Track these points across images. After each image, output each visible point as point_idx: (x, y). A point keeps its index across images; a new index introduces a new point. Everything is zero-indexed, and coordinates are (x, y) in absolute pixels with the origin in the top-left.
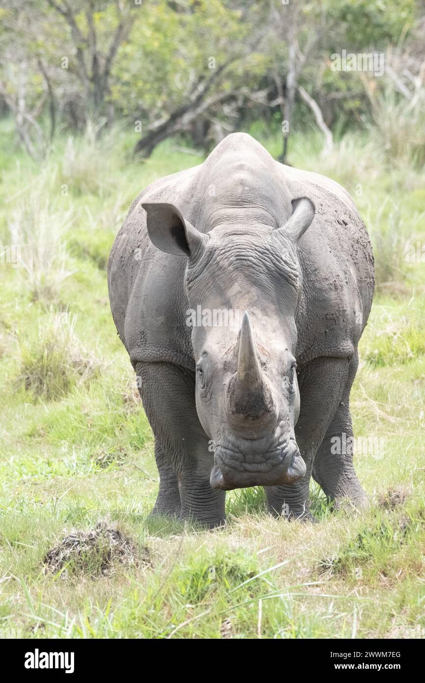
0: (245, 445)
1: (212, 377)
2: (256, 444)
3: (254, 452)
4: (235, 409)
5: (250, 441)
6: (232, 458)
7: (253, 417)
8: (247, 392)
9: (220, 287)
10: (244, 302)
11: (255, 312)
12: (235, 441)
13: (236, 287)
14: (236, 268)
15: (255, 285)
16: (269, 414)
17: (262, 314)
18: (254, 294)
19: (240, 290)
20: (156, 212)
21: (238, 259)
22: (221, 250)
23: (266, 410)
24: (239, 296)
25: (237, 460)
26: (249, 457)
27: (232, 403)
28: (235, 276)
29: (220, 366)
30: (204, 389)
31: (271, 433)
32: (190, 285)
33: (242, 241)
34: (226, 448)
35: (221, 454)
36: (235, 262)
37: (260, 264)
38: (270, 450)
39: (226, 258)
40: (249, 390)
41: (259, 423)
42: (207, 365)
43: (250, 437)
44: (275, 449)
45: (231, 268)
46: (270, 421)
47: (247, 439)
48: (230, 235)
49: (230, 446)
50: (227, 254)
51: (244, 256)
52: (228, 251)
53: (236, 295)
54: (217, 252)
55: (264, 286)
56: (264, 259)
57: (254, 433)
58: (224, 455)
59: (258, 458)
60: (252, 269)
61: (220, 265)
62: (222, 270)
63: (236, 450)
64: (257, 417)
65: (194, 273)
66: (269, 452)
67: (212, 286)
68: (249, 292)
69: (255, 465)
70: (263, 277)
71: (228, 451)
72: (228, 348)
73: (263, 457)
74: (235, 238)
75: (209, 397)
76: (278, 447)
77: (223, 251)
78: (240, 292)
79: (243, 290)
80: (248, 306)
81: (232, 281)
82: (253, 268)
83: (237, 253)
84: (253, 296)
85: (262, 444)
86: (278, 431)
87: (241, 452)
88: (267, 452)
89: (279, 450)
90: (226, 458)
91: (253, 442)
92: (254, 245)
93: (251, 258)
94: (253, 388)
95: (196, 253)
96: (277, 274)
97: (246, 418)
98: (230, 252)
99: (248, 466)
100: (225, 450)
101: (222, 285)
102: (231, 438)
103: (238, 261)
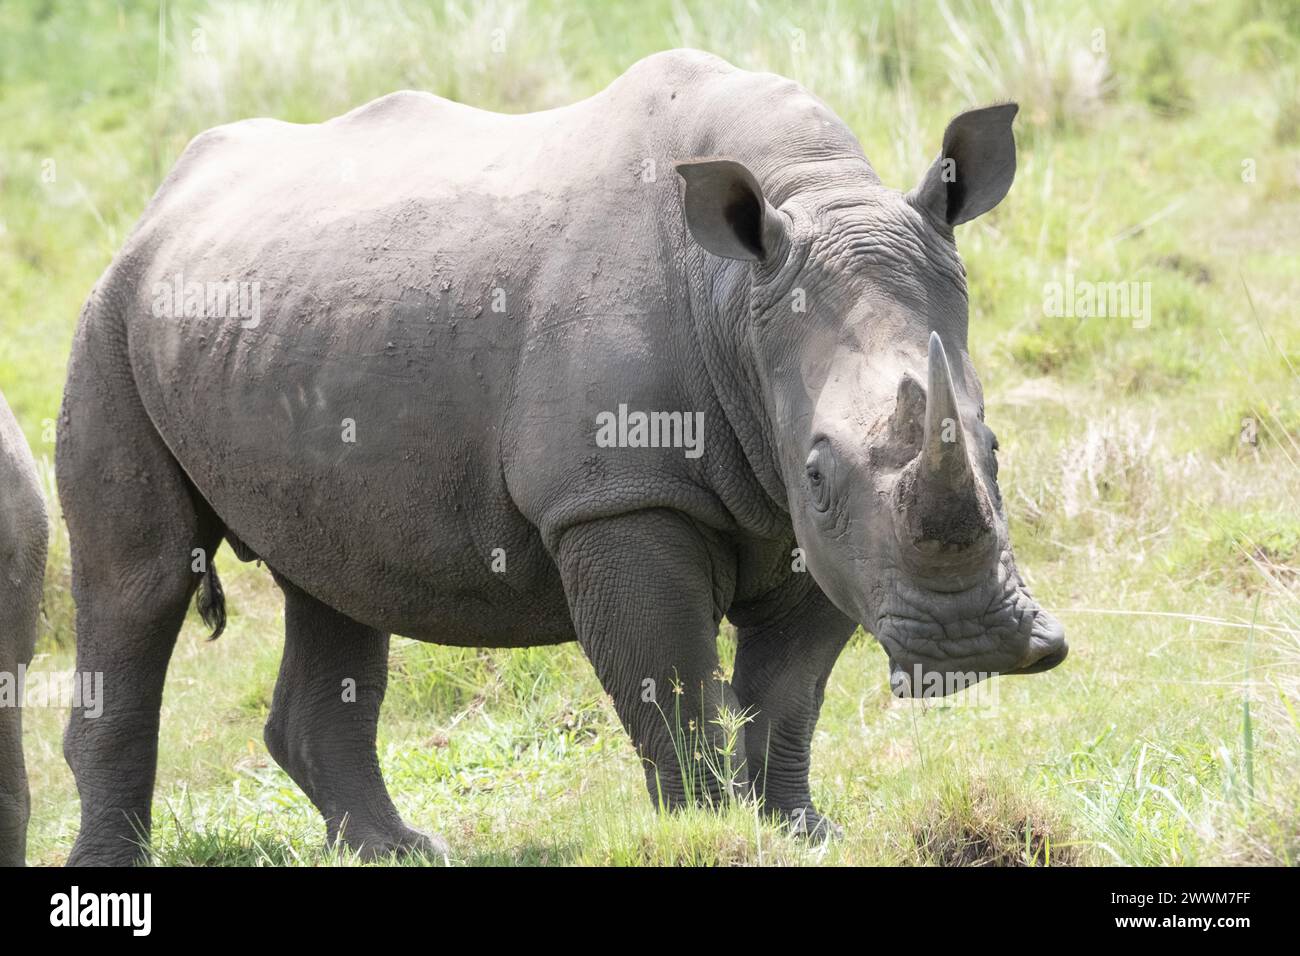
0: (942, 605)
1: (847, 483)
2: (964, 600)
3: (962, 616)
4: (920, 533)
5: (950, 596)
6: (919, 634)
7: (959, 544)
8: (947, 495)
9: (830, 310)
10: (883, 333)
11: (908, 351)
12: (922, 600)
13: (862, 308)
14: (857, 271)
15: (898, 299)
16: (987, 536)
17: (921, 353)
18: (899, 315)
19: (871, 310)
20: (705, 180)
21: (857, 253)
22: (822, 241)
23: (982, 528)
24: (870, 323)
25: (930, 637)
26: (953, 627)
27: (915, 522)
28: (857, 285)
29: (862, 459)
30: (829, 512)
31: (987, 575)
32: (764, 317)
33: (858, 218)
34: (901, 617)
35: (894, 632)
36: (852, 259)
37: (903, 257)
38: (991, 609)
39: (834, 254)
40: (950, 490)
41: (969, 555)
42: (832, 462)
43: (949, 587)
44: (1001, 606)
45: (846, 271)
46: (988, 552)
47: (945, 593)
48: (829, 210)
49: (912, 611)
50: (835, 246)
51: (867, 245)
52: (836, 241)
53: (864, 320)
54: (815, 245)
55: (917, 300)
56: (908, 245)
57: (958, 578)
58: (902, 632)
59: (972, 627)
60: (887, 269)
61: (825, 268)
62: (829, 277)
63: (926, 617)
64: (967, 544)
65: (774, 292)
66: (990, 613)
67: (813, 312)
68: (888, 313)
69: (967, 643)
70: (911, 281)
71: (909, 623)
72: (870, 424)
73: (980, 624)
74: (839, 213)
75: (840, 524)
76: (1008, 601)
77: (826, 243)
78: (871, 315)
79: (877, 311)
80: (891, 340)
81: (853, 296)
82: (890, 266)
83: (854, 242)
84: (899, 320)
85: (974, 599)
86: (1001, 571)
87: (936, 620)
88: (986, 613)
89: (1008, 605)
90: (907, 638)
91: (958, 597)
92: (881, 221)
93: (882, 247)
94: (956, 486)
95: (776, 252)
96: (936, 274)
97: (944, 548)
98: (839, 243)
99: (955, 647)
100: (901, 622)
101: (834, 305)
102: (911, 594)
103: (859, 256)
